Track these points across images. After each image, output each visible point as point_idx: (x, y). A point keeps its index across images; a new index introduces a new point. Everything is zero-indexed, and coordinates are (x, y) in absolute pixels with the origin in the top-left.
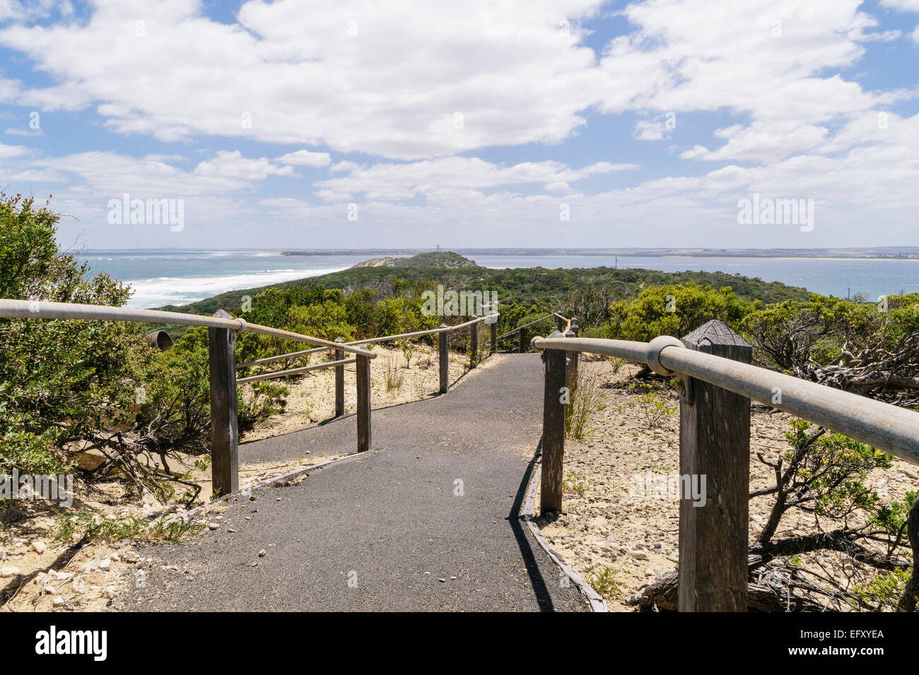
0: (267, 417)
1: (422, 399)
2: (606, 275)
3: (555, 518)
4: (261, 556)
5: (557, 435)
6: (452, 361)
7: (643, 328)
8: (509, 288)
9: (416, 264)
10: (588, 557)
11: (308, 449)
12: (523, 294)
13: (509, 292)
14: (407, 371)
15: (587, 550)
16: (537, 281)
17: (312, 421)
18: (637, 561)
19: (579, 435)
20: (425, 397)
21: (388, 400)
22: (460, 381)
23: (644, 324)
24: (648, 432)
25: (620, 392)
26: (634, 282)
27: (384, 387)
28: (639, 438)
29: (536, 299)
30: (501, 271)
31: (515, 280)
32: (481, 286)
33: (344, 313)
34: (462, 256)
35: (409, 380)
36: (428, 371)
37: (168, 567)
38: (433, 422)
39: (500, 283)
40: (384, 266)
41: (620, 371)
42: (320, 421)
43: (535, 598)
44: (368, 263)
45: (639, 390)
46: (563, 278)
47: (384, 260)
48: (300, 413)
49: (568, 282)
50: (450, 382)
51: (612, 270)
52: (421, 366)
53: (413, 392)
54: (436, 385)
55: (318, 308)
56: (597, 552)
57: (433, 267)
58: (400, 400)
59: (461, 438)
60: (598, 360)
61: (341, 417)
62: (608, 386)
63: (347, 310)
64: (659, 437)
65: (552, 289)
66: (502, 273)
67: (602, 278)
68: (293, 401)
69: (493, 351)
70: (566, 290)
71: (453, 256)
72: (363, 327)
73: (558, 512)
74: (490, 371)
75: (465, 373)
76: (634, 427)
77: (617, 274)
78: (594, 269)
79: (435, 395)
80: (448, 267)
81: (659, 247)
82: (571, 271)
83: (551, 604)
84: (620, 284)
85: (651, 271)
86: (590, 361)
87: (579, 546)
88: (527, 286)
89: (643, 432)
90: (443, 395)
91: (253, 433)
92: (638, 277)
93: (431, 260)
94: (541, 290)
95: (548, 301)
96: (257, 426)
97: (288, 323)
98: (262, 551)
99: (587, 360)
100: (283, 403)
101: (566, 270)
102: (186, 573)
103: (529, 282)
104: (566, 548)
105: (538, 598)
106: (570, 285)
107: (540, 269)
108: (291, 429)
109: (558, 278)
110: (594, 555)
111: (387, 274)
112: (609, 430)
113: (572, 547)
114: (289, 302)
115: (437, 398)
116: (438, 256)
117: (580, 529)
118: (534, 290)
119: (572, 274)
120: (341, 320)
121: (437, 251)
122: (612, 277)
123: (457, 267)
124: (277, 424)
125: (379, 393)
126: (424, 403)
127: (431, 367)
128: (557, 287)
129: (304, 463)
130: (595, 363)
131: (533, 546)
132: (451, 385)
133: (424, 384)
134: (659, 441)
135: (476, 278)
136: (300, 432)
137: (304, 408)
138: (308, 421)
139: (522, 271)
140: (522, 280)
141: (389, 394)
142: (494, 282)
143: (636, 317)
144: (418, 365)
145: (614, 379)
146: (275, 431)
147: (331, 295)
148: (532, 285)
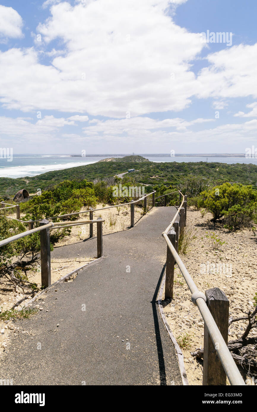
0: (63, 237)
1: (124, 230)
2: (203, 165)
3: (170, 302)
4: (57, 326)
5: (171, 270)
6: (136, 212)
7: (213, 203)
8: (162, 170)
9: (124, 161)
10: (180, 325)
11: (79, 253)
12: (168, 173)
13: (162, 172)
14: (118, 216)
15: (180, 321)
16: (174, 168)
17: (80, 239)
18: (199, 328)
19: (185, 253)
20: (125, 229)
21: (110, 230)
22: (139, 221)
23: (214, 202)
24: (213, 251)
25: (203, 228)
26: (214, 168)
27: (109, 225)
28: (208, 255)
29: (173, 175)
30: (159, 163)
31: (165, 167)
32: (151, 170)
33: (94, 192)
34: (143, 157)
35: (119, 221)
36: (126, 216)
37: (25, 332)
38: (127, 243)
39: (158, 168)
40: (111, 161)
41: (205, 217)
42: (84, 239)
43: (157, 351)
44: (105, 160)
45: (211, 228)
46: (184, 167)
47: (111, 159)
48: (76, 235)
49: (187, 168)
50: (135, 222)
51: (205, 163)
52: (124, 214)
53: (120, 226)
54: (129, 223)
55: (84, 190)
56: (184, 322)
57: (131, 161)
58: (115, 231)
59: (138, 251)
60: (196, 210)
61: (92, 238)
62: (198, 225)
63: (95, 191)
64: (217, 255)
65: (180, 171)
66: (159, 164)
67: (201, 166)
68: (74, 230)
69: (153, 206)
70: (186, 171)
71: (139, 157)
72: (101, 197)
73: (171, 299)
74: (151, 216)
75: (141, 217)
76: (207, 248)
77: (207, 164)
78: (197, 162)
79: (129, 228)
80: (137, 161)
81: (225, 153)
82: (188, 163)
83: (163, 355)
84: (208, 169)
85: (222, 163)
86: (192, 211)
87: (178, 318)
88: (169, 170)
89: (211, 252)
90: (132, 228)
91: (58, 244)
92: (216, 166)
93: (130, 159)
94: (175, 171)
95: (178, 176)
96: (59, 241)
97: (72, 196)
98: (58, 325)
99: (191, 211)
100: (70, 231)
101: (186, 163)
102: (31, 335)
103: (170, 168)
104: (173, 319)
105: (158, 351)
106: (188, 169)
107: (175, 163)
108: (72, 242)
109: (183, 166)
110: (183, 323)
111: (113, 164)
112: (197, 250)
113: (175, 319)
114: (72, 187)
115: (130, 229)
116: (133, 157)
117: (179, 309)
118: (172, 171)
119: (188, 165)
120: (93, 195)
121: (133, 155)
122: (205, 166)
123: (141, 162)
124: (67, 240)
125: (107, 227)
126: (124, 232)
127: (128, 215)
128: (182, 170)
129: (77, 261)
130: (195, 212)
131: (159, 320)
132: (136, 223)
133: (124, 223)
134: (216, 257)
135: (149, 166)
136: (76, 244)
137: (78, 233)
138: (79, 239)
139: (168, 163)
140: (167, 167)
141: (111, 228)
142: (156, 168)
143: (210, 199)
144: (123, 214)
145: (202, 221)
146: (66, 243)
147: (88, 185)
148: (171, 169)
